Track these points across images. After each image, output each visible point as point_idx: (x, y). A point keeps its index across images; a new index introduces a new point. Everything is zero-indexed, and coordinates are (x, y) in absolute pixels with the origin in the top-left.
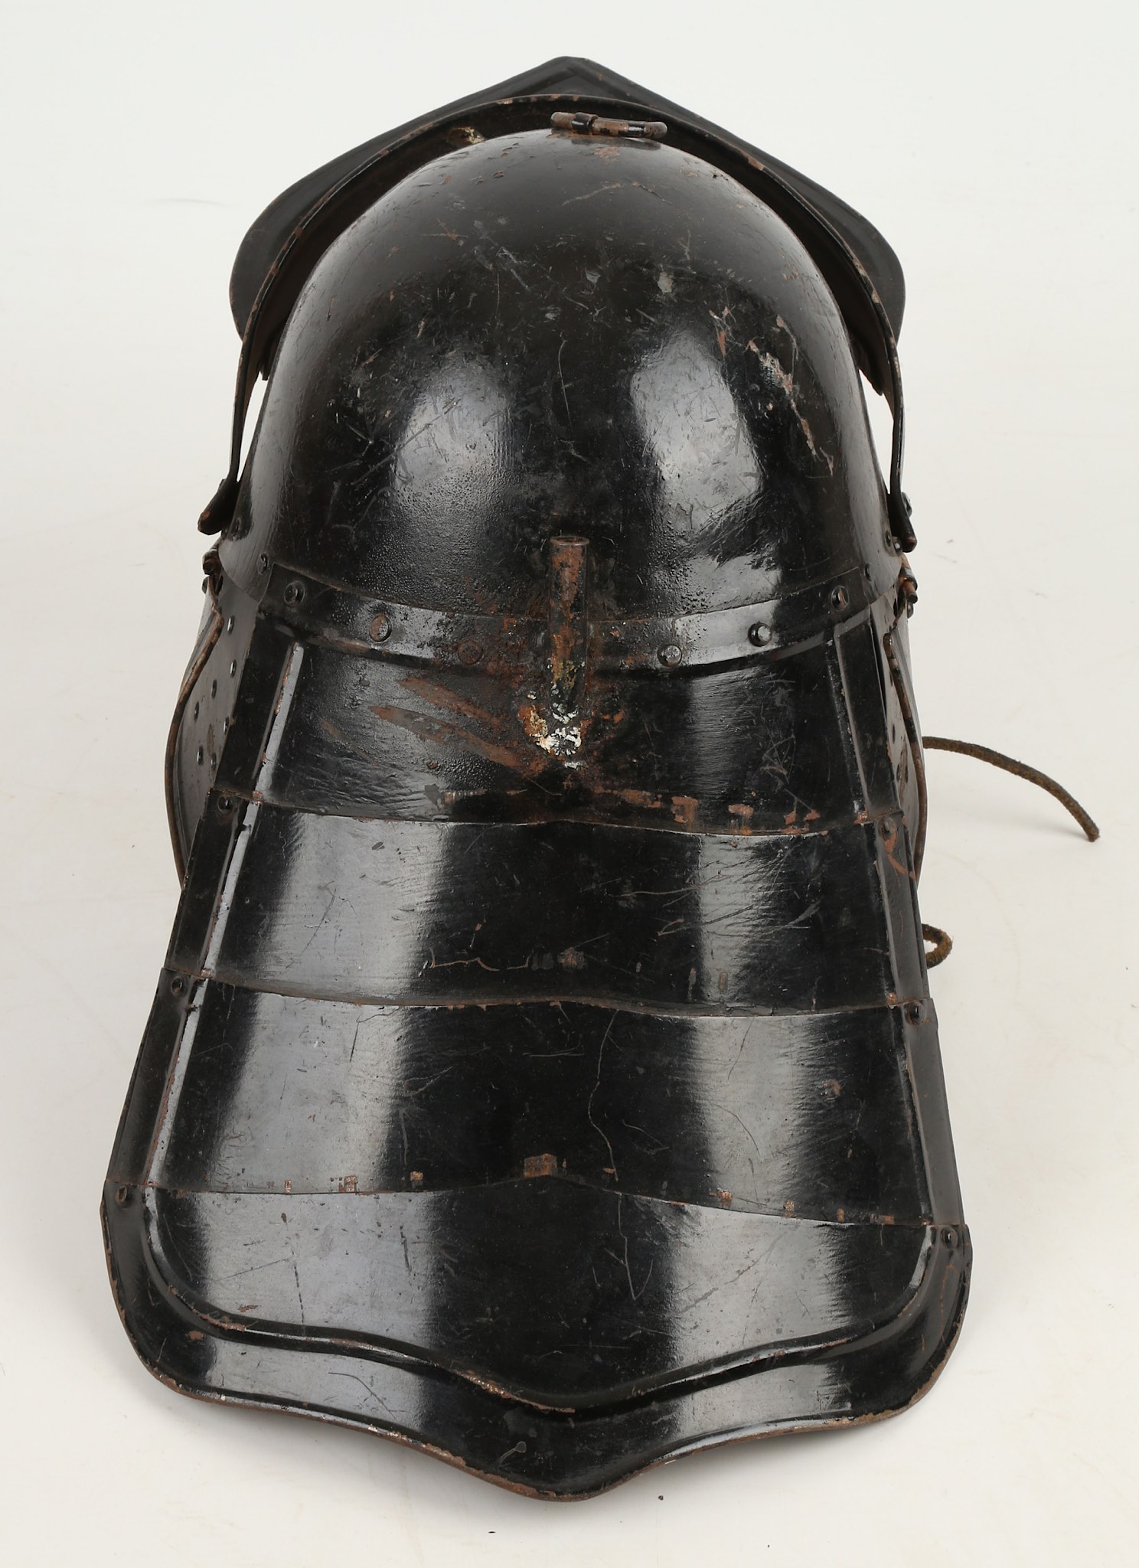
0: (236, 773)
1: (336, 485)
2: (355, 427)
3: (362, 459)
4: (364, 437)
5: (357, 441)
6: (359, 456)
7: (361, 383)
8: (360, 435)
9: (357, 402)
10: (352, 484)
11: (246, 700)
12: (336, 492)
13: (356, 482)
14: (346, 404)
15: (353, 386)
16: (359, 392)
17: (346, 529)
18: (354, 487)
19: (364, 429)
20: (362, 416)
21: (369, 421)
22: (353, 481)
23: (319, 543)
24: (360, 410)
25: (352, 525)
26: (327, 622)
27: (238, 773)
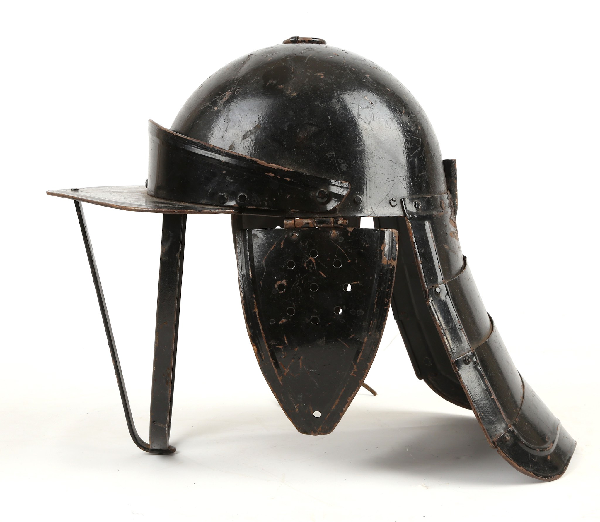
0: (432, 278)
1: (416, 160)
2: (414, 136)
3: (420, 147)
4: (418, 139)
5: (417, 141)
6: (419, 146)
7: (407, 120)
8: (416, 138)
9: (410, 127)
10: (421, 157)
11: (422, 251)
12: (416, 162)
13: (421, 156)
14: (407, 129)
15: (406, 122)
16: (408, 124)
17: (423, 174)
18: (422, 158)
19: (417, 136)
20: (414, 132)
21: (417, 132)
22: (420, 156)
23: (416, 184)
24: (412, 129)
25: (425, 172)
26: (432, 210)
27: (433, 278)
